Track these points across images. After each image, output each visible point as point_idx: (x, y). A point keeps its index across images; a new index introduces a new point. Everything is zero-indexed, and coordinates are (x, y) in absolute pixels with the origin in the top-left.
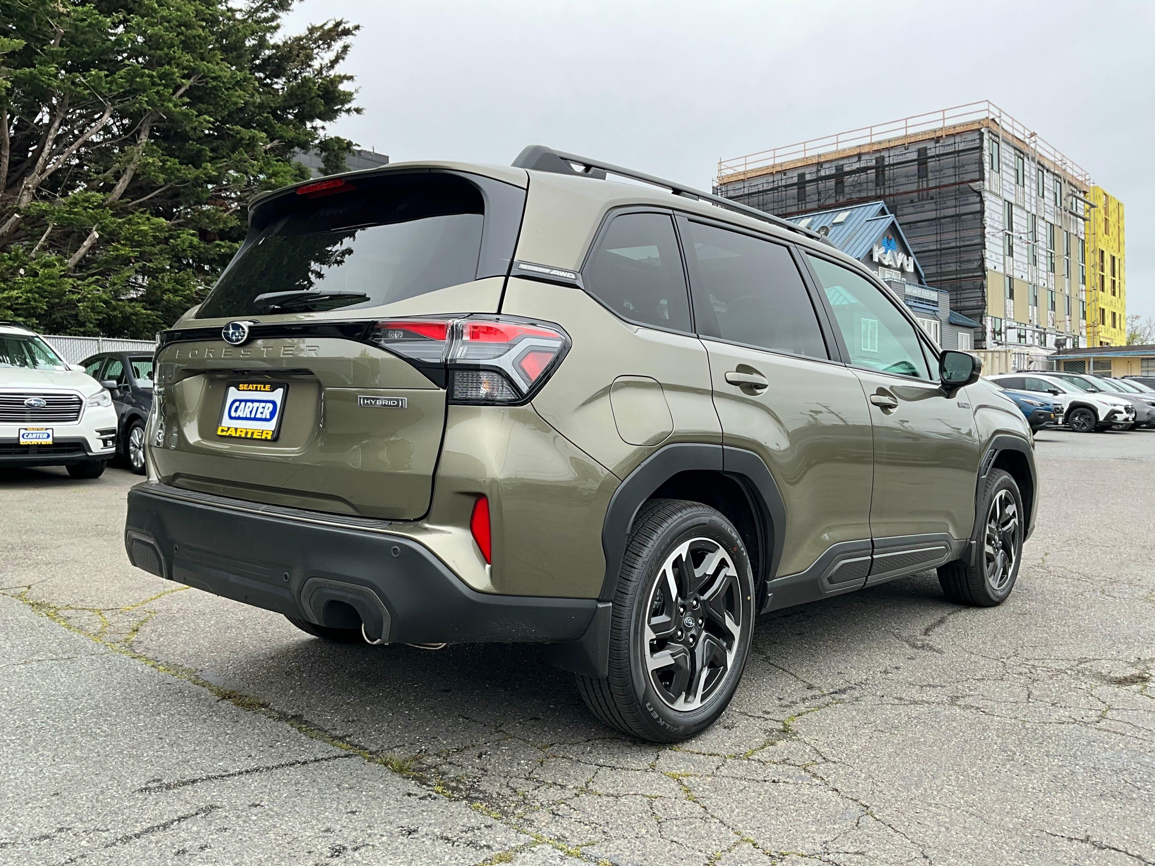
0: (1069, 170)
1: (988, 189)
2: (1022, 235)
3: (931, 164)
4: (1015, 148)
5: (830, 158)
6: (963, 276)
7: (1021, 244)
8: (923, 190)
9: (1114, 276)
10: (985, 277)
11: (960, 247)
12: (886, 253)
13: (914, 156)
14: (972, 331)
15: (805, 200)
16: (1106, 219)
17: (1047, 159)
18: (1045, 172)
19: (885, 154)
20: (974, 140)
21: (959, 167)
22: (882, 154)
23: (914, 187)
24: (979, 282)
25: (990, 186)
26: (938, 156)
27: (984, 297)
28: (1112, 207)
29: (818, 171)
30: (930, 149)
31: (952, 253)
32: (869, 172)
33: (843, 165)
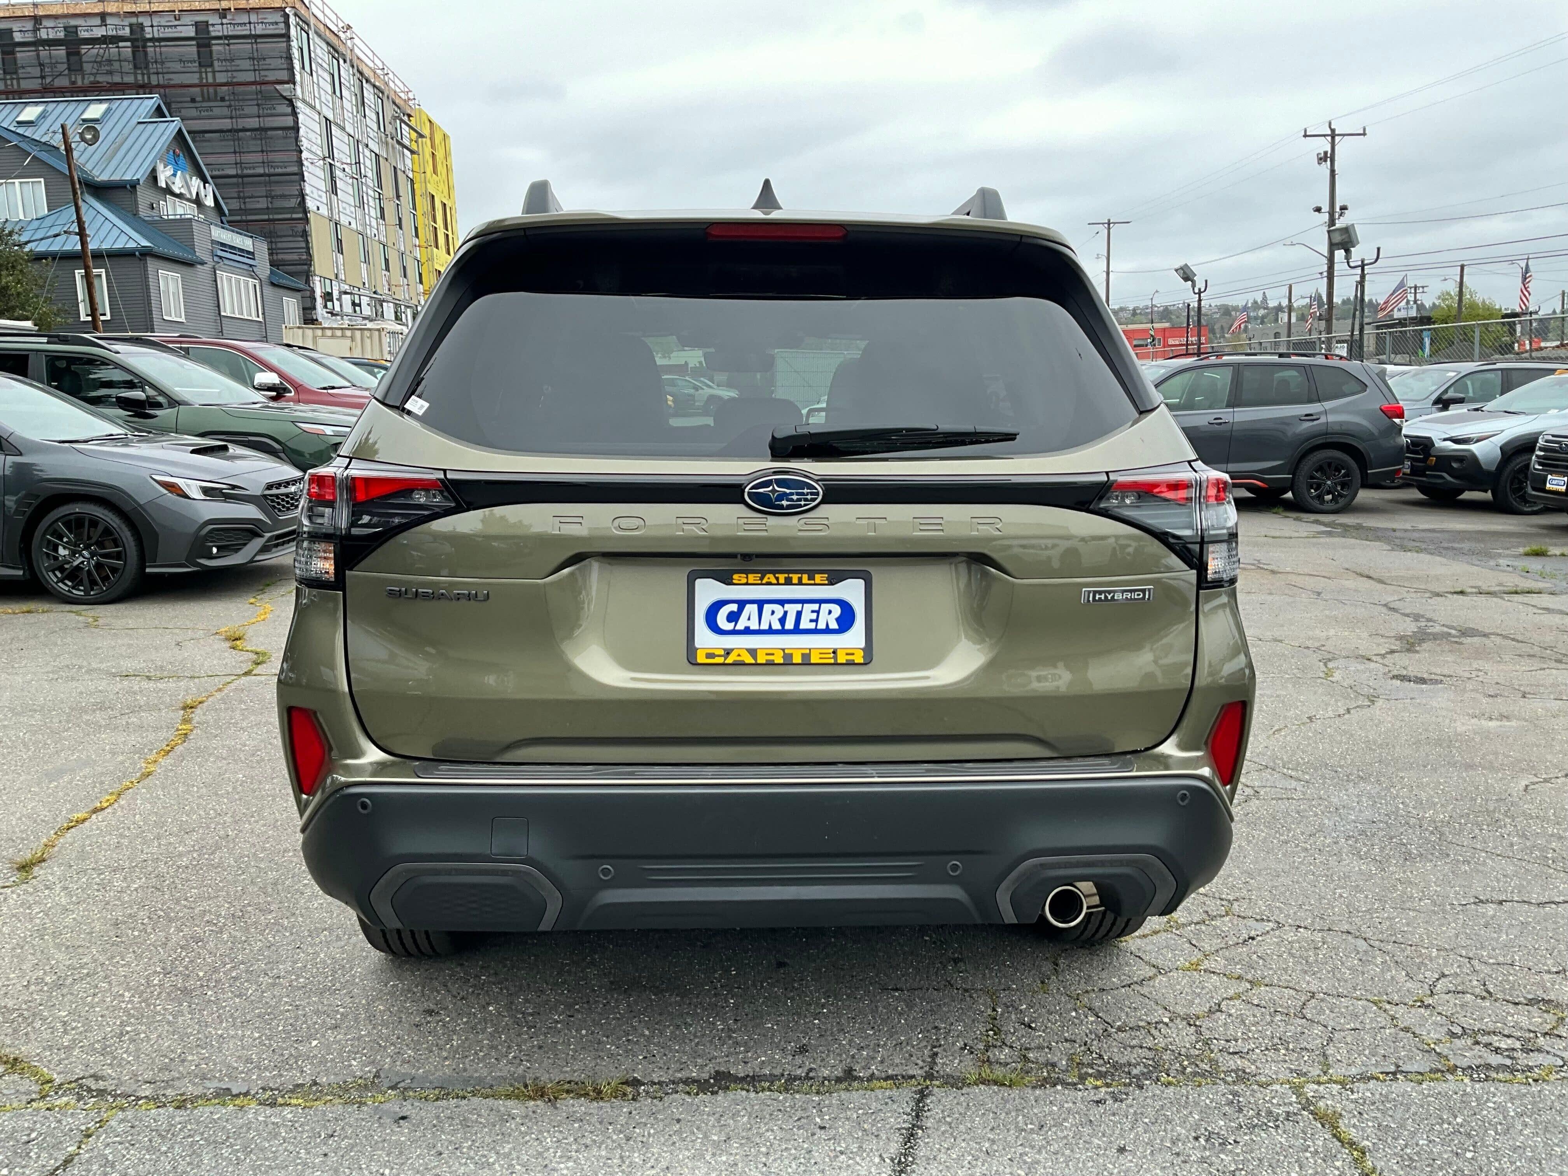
0: (391, 84)
1: (301, 97)
2: (345, 166)
3: (217, 48)
4: (328, 44)
5: (54, 11)
6: (276, 217)
7: (344, 178)
8: (208, 85)
9: (447, 229)
10: (307, 220)
11: (269, 175)
12: (174, 175)
13: (191, 32)
14: (299, 295)
15: (16, 73)
16: (433, 154)
17: (366, 65)
18: (364, 81)
19: (146, 21)
20: (277, 23)
21: (259, 60)
22: (141, 20)
23: (194, 79)
24: (300, 227)
25: (303, 93)
26: (227, 37)
27: (308, 248)
28: (438, 138)
29: (36, 30)
30: (213, 25)
31: (260, 183)
32: (121, 44)
33: (76, 27)
